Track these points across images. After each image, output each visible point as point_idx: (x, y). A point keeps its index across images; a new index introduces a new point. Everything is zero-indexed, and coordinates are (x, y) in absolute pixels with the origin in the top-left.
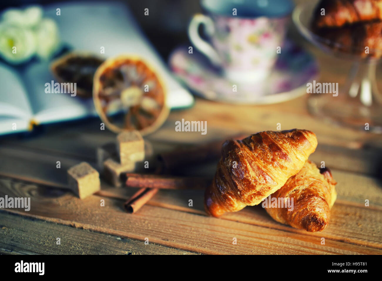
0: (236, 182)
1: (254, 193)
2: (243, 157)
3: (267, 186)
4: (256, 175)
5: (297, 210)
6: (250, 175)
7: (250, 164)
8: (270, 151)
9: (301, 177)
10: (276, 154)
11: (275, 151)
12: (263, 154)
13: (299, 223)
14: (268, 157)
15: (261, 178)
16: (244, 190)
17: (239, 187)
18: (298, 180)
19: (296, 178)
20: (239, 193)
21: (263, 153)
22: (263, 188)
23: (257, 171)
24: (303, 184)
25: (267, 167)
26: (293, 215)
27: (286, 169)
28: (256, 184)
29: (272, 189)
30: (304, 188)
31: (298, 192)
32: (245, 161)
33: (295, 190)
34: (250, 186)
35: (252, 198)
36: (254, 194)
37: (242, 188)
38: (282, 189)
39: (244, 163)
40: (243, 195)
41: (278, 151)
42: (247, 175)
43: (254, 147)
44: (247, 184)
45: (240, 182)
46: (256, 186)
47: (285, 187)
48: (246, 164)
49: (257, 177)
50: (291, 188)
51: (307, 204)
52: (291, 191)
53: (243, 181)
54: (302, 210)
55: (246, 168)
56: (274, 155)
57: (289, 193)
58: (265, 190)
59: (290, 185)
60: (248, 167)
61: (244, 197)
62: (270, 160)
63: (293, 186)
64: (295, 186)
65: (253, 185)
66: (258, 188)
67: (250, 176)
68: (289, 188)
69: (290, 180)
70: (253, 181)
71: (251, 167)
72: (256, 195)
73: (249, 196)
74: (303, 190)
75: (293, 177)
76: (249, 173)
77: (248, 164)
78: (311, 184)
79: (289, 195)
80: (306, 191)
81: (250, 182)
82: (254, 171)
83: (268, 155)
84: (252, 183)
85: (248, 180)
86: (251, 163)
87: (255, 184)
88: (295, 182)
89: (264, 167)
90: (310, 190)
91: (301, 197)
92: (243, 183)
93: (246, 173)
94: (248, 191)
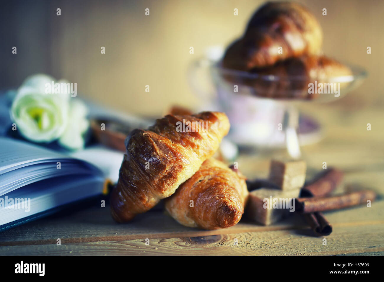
2: (148, 137)
3: (178, 164)
6: (158, 153)
7: (156, 143)
12: (170, 133)
15: (170, 156)
22: (174, 168)
23: (165, 149)
25: (176, 145)
28: (166, 163)
30: (210, 177)
31: (204, 182)
32: (151, 140)
33: (200, 181)
35: (163, 183)
36: (166, 177)
39: (150, 142)
40: (153, 179)
42: (155, 153)
46: (166, 165)
48: (152, 143)
49: (166, 155)
50: (196, 179)
51: (215, 192)
52: (196, 182)
55: (153, 146)
58: (177, 170)
60: (155, 145)
61: (154, 183)
62: (179, 139)
63: (197, 177)
64: (200, 176)
65: (162, 164)
66: (168, 168)
67: (158, 155)
70: (162, 160)
71: (158, 145)
73: (159, 180)
74: (209, 180)
77: (154, 143)
78: (217, 173)
80: (212, 180)
82: (161, 149)
84: (161, 162)
86: (158, 142)
89: (173, 145)
90: (217, 179)
91: (207, 186)
93: (153, 152)
94: (158, 173)
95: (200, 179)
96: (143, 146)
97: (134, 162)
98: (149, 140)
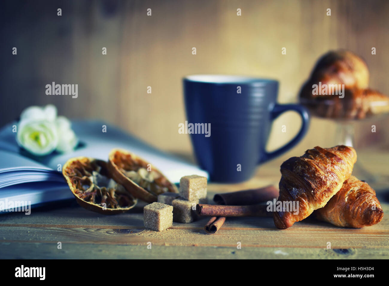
0: (309, 181)
1: (325, 189)
2: (310, 161)
3: (334, 181)
4: (325, 173)
5: (358, 205)
7: (317, 166)
8: (328, 158)
9: (352, 182)
10: (333, 159)
11: (332, 157)
13: (362, 216)
14: (328, 162)
15: (329, 174)
16: (317, 187)
17: (313, 186)
18: (351, 184)
19: (349, 183)
20: (312, 191)
21: (322, 160)
22: (332, 184)
23: (325, 170)
24: (356, 186)
26: (356, 210)
27: (343, 171)
28: (327, 180)
29: (339, 184)
31: (354, 192)
33: (351, 191)
34: (322, 183)
35: (323, 195)
36: (325, 191)
37: (315, 186)
38: (340, 192)
40: (316, 193)
41: (333, 157)
42: (318, 173)
43: (314, 157)
44: (319, 181)
45: (313, 181)
46: (327, 182)
47: (343, 190)
48: (315, 166)
49: (326, 174)
50: (348, 190)
51: (365, 198)
52: (349, 192)
53: (315, 179)
54: (362, 204)
55: (316, 168)
56: (332, 160)
57: (347, 194)
58: (334, 186)
59: (346, 188)
61: (317, 196)
63: (348, 188)
64: (351, 187)
65: (324, 182)
66: (328, 184)
67: (321, 174)
68: (345, 190)
69: (344, 185)
70: (324, 178)
71: (319, 167)
72: (326, 192)
73: (321, 193)
74: (357, 190)
75: (346, 182)
76: (319, 172)
77: (316, 166)
78: (361, 185)
79: (348, 195)
80: (360, 191)
81: (321, 179)
82: (322, 170)
83: (327, 160)
84: (323, 180)
85: (320, 177)
86: (318, 164)
87: (325, 180)
88: (349, 185)
90: (362, 189)
91: (357, 195)
92: (316, 181)
93: (317, 172)
94: (320, 188)
95: (351, 189)
96: (308, 168)
97: (301, 180)
98: (312, 164)
